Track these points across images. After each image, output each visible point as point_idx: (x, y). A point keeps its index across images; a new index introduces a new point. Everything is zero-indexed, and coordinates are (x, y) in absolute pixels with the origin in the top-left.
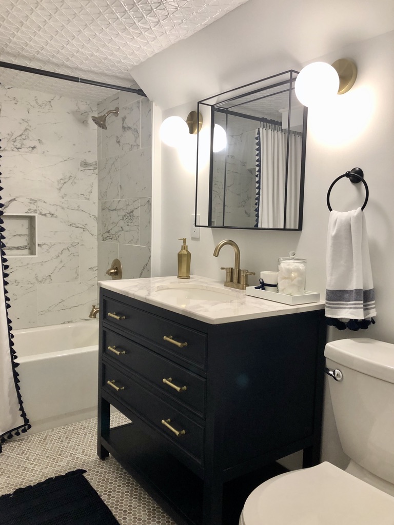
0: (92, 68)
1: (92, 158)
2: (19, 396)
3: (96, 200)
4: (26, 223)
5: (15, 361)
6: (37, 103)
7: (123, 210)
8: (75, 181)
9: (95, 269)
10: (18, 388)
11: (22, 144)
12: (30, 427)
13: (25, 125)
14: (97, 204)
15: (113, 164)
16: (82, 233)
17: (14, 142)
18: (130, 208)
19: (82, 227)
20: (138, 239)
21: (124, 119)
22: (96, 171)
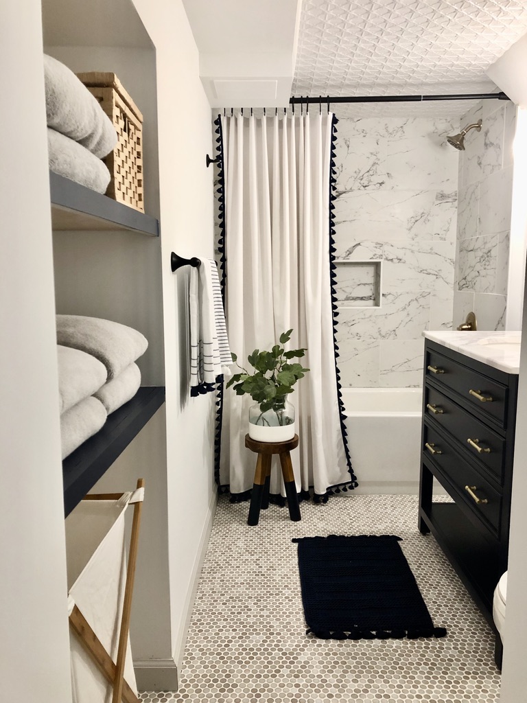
0: (440, 79)
1: (452, 188)
2: (347, 450)
3: (454, 240)
4: (371, 270)
5: (342, 412)
6: (387, 131)
7: (481, 249)
8: (429, 218)
9: (449, 326)
10: (345, 442)
11: (370, 181)
12: (357, 485)
13: (373, 159)
14: (455, 245)
15: (473, 192)
16: (434, 281)
17: (361, 179)
18: (488, 246)
19: (436, 273)
20: (494, 286)
21: (486, 134)
22: (456, 203)
